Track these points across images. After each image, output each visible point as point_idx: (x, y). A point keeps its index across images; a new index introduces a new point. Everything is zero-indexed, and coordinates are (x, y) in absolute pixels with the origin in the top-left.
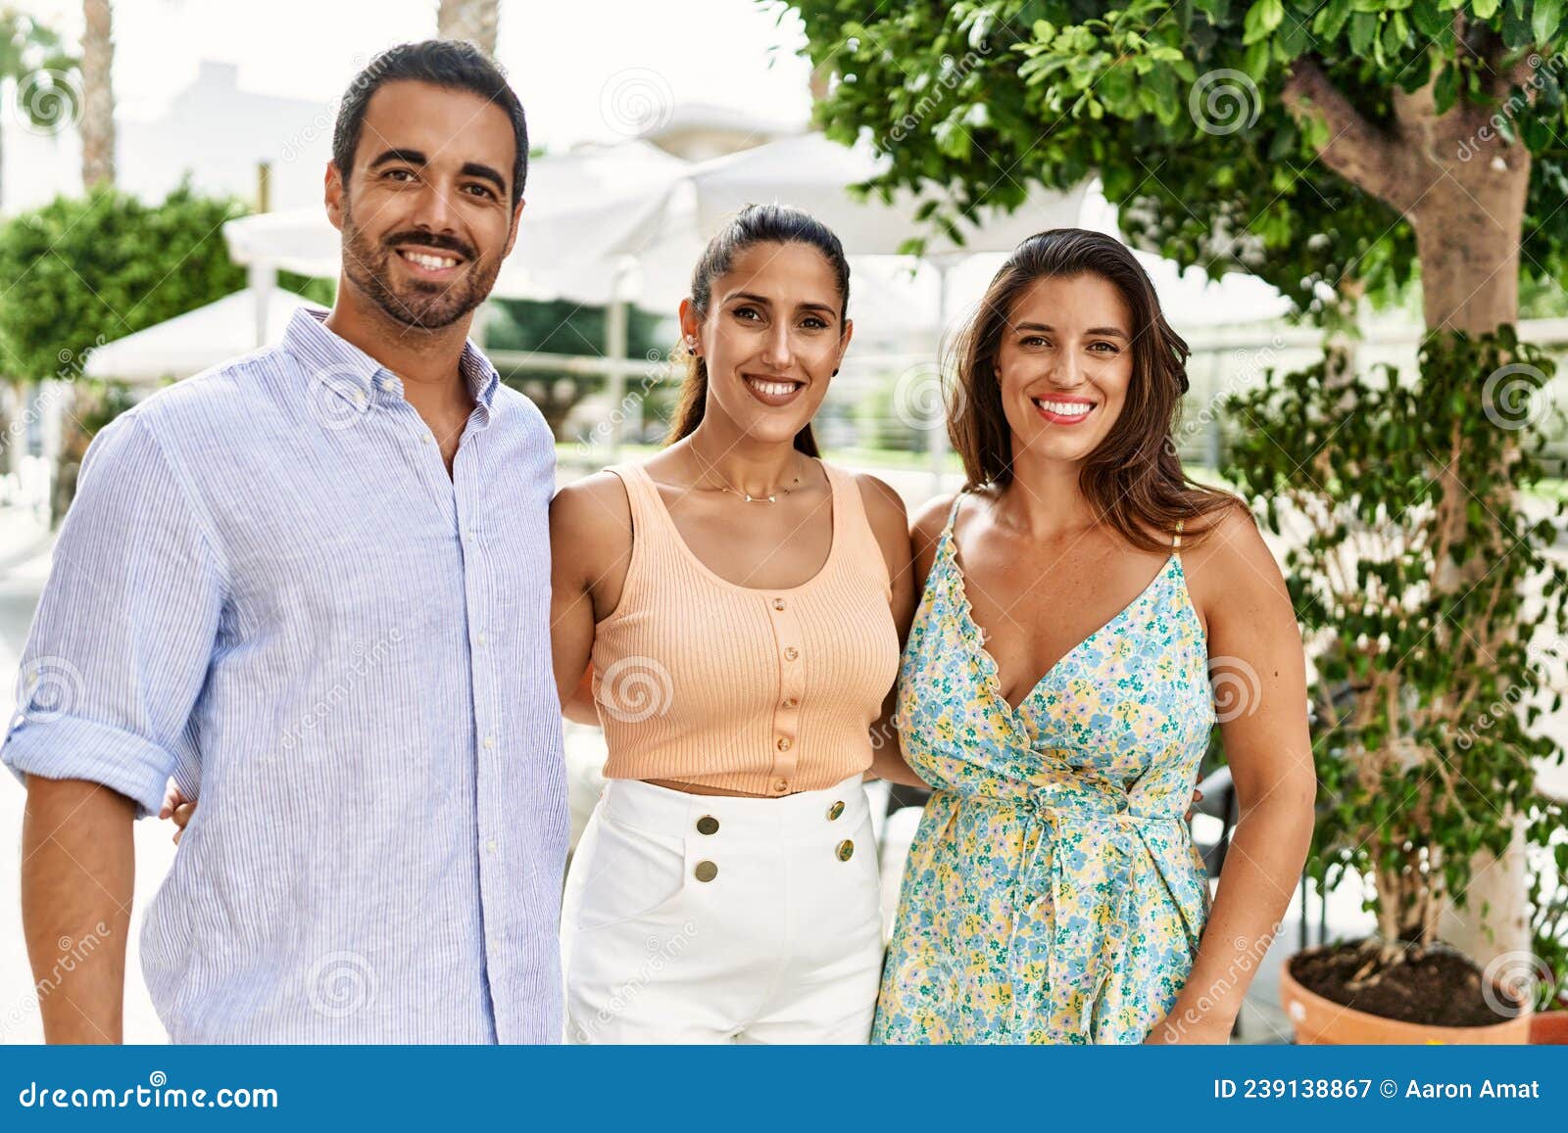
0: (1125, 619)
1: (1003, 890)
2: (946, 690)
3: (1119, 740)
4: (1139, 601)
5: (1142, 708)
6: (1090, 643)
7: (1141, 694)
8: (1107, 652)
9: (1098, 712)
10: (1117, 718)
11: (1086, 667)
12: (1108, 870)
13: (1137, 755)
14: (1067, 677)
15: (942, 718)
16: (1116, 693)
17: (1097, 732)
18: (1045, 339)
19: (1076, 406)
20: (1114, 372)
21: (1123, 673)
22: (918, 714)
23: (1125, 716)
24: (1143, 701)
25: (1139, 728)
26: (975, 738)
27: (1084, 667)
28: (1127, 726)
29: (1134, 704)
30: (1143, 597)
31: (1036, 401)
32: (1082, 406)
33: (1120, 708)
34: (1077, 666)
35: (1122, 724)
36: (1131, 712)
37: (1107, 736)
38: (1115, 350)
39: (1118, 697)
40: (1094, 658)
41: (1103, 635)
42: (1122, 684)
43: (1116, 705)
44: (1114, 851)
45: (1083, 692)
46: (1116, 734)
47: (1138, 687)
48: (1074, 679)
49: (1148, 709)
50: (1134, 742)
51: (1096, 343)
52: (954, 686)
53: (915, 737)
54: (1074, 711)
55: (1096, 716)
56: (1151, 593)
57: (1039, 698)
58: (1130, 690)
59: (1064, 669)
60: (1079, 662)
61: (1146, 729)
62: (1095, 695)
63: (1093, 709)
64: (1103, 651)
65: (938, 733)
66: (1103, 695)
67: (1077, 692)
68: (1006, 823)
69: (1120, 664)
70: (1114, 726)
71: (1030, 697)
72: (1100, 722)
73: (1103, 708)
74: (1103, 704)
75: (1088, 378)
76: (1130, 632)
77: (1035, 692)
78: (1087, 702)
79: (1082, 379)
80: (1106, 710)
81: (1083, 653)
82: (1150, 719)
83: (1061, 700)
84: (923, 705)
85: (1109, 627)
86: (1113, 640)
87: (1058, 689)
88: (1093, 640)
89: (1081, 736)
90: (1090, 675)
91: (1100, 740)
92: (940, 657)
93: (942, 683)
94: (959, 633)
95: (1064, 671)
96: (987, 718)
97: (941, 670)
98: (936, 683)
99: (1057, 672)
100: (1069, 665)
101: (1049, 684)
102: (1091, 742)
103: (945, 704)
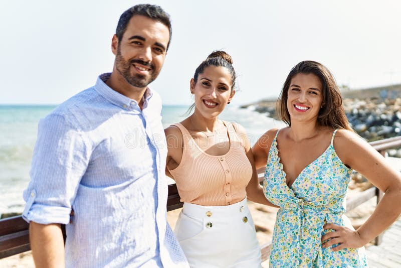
0: (317, 161)
2: (275, 181)
4: (321, 156)
5: (322, 185)
7: (322, 181)
8: (313, 170)
10: (316, 187)
11: (307, 174)
12: (318, 225)
13: (322, 197)
15: (274, 188)
17: (311, 191)
18: (298, 89)
19: (304, 108)
21: (317, 176)
22: (268, 187)
23: (318, 187)
24: (323, 183)
25: (322, 190)
26: (282, 193)
28: (319, 190)
30: (322, 155)
33: (317, 185)
34: (305, 174)
35: (317, 189)
37: (314, 192)
38: (316, 93)
39: (316, 182)
40: (309, 171)
41: (312, 165)
42: (317, 178)
43: (315, 184)
44: (319, 220)
45: (307, 181)
46: (316, 192)
47: (321, 179)
48: (305, 177)
49: (324, 185)
50: (321, 194)
52: (277, 180)
53: (267, 193)
54: (304, 186)
55: (310, 187)
56: (324, 154)
57: (296, 183)
58: (319, 180)
61: (324, 190)
62: (310, 182)
63: (309, 185)
64: (311, 169)
65: (273, 192)
66: (312, 182)
67: (305, 181)
69: (316, 173)
70: (315, 190)
71: (294, 183)
74: (312, 184)
76: (319, 165)
77: (295, 181)
78: (308, 183)
79: (306, 101)
80: (313, 186)
81: (306, 170)
82: (325, 187)
83: (301, 183)
84: (269, 185)
85: (313, 163)
86: (314, 166)
87: (301, 180)
88: (309, 167)
89: (307, 192)
90: (308, 176)
91: (312, 194)
92: (273, 172)
93: (274, 179)
94: (278, 166)
95: (302, 176)
96: (285, 188)
97: (273, 176)
98: (272, 179)
99: (300, 176)
100: (303, 174)
101: (299, 179)
102: (309, 194)
103: (275, 185)
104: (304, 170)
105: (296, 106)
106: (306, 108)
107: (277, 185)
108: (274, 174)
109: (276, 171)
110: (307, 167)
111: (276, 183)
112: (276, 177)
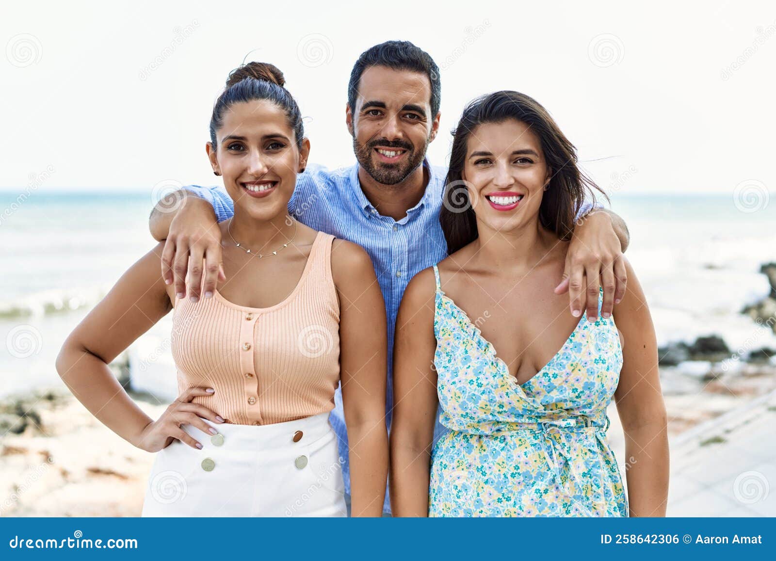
1: (530, 489)
2: (480, 385)
3: (599, 394)
5: (608, 373)
9: (587, 380)
12: (586, 463)
14: (565, 362)
15: (482, 403)
18: (486, 160)
19: (511, 198)
20: (532, 175)
21: (595, 355)
24: (608, 369)
25: (608, 385)
26: (504, 409)
27: (573, 354)
28: (603, 386)
29: (604, 371)
31: (488, 197)
32: (515, 197)
34: (570, 355)
35: (600, 386)
36: (604, 377)
37: (593, 393)
38: (531, 162)
40: (578, 347)
42: (596, 361)
43: (596, 375)
44: (587, 451)
45: (576, 370)
46: (597, 391)
47: (604, 362)
48: (570, 362)
49: (611, 373)
51: (518, 159)
54: (571, 381)
55: (586, 383)
57: (545, 375)
58: (600, 364)
59: (561, 357)
60: (570, 352)
61: (611, 385)
62: (584, 370)
63: (584, 380)
64: (582, 342)
65: (480, 412)
66: (588, 370)
67: (573, 370)
68: (525, 450)
69: (592, 349)
70: (597, 386)
71: (539, 375)
72: (588, 386)
73: (589, 377)
74: (589, 375)
75: (516, 180)
77: (542, 371)
78: (580, 375)
79: (512, 181)
81: (571, 345)
82: (612, 379)
83: (562, 376)
84: (466, 397)
85: (579, 327)
86: (584, 334)
87: (560, 369)
88: (574, 336)
89: (577, 395)
90: (578, 359)
91: (589, 396)
92: (469, 366)
93: (475, 382)
94: (478, 348)
95: (562, 358)
96: (509, 397)
97: (473, 374)
98: (471, 382)
99: (557, 359)
100: (564, 354)
101: (553, 366)
102: (583, 398)
103: (481, 394)
105: (493, 199)
106: (515, 199)
107: (488, 393)
108: (473, 368)
109: (476, 362)
110: (570, 337)
111: (484, 391)
112: (481, 376)
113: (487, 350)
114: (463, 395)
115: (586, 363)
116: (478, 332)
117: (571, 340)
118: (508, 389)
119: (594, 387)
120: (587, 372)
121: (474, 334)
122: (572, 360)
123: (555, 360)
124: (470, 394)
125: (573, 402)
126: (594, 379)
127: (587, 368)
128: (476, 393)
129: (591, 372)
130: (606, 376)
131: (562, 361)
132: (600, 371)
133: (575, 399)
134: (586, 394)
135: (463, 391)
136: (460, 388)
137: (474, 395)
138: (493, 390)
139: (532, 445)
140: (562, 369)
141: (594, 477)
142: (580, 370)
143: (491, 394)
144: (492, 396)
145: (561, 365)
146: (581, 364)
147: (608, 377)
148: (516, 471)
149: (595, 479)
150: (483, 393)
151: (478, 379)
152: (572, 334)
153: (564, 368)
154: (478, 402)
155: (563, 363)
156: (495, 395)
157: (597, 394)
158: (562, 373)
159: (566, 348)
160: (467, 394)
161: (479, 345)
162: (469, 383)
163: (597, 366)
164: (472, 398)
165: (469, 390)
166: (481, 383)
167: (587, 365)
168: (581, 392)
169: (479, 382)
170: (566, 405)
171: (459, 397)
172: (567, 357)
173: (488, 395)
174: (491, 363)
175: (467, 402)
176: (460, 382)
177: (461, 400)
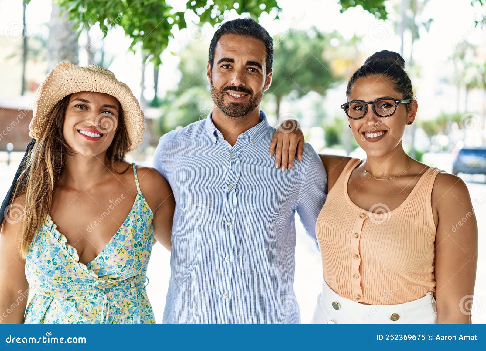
4: (132, 212)
6: (119, 232)
7: (142, 248)
8: (126, 234)
9: (128, 259)
10: (135, 259)
11: (120, 242)
15: (55, 276)
16: (134, 250)
17: (128, 266)
21: (134, 242)
22: (43, 277)
23: (138, 257)
24: (143, 250)
25: (143, 260)
26: (72, 280)
28: (139, 261)
30: (133, 210)
33: (136, 255)
34: (116, 243)
36: (140, 255)
40: (122, 238)
41: (123, 228)
42: (135, 245)
43: (134, 255)
45: (121, 252)
47: (140, 245)
48: (117, 248)
49: (145, 252)
50: (142, 264)
52: (59, 262)
53: (43, 286)
57: (101, 258)
58: (138, 247)
60: (117, 241)
62: (126, 253)
66: (129, 252)
67: (119, 253)
70: (135, 262)
71: (97, 258)
72: (129, 262)
73: (130, 257)
74: (130, 255)
76: (132, 224)
77: (99, 256)
78: (123, 256)
80: (131, 258)
81: (118, 237)
82: (146, 255)
83: (112, 257)
84: (44, 273)
85: (124, 225)
86: (127, 229)
87: (110, 253)
88: (120, 231)
89: (122, 269)
90: (122, 245)
91: (129, 269)
92: (47, 250)
93: (52, 261)
94: (54, 238)
95: (112, 246)
96: (75, 271)
97: (50, 256)
98: (49, 262)
99: (108, 247)
100: (113, 243)
101: (106, 251)
102: (126, 270)
103: (56, 270)
104: (114, 237)
107: (60, 269)
108: (50, 252)
109: (52, 247)
110: (117, 232)
111: (58, 267)
112: (56, 257)
113: (60, 239)
114: (42, 271)
115: (128, 248)
116: (55, 226)
117: (118, 234)
118: (75, 265)
119: (133, 262)
120: (129, 253)
121: (52, 228)
122: (118, 246)
123: (107, 247)
124: (47, 270)
125: (119, 274)
126: (133, 257)
127: (128, 250)
128: (52, 269)
129: (131, 253)
130: (141, 255)
131: (112, 247)
132: (138, 251)
133: (121, 272)
134: (128, 268)
135: (42, 268)
136: (40, 266)
137: (50, 270)
138: (64, 266)
139: (91, 303)
140: (111, 253)
141: (135, 319)
142: (123, 253)
143: (63, 270)
144: (63, 271)
145: (111, 250)
146: (124, 248)
147: (142, 255)
148: (80, 320)
149: (135, 320)
150: (57, 269)
151: (54, 259)
152: (119, 230)
153: (113, 252)
154: (53, 275)
155: (112, 249)
156: (66, 270)
157: (135, 266)
158: (112, 256)
159: (114, 239)
160: (45, 271)
161: (54, 236)
162: (47, 262)
163: (136, 249)
164: (49, 273)
165: (46, 267)
166: (56, 262)
167: (128, 249)
168: (124, 267)
169: (55, 261)
170: (115, 276)
171: (39, 273)
172: (115, 245)
173: (61, 270)
174: (63, 248)
175: (45, 276)
176: (41, 262)
177: (41, 275)
